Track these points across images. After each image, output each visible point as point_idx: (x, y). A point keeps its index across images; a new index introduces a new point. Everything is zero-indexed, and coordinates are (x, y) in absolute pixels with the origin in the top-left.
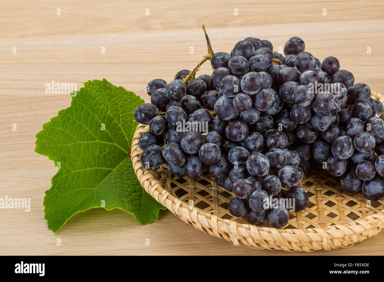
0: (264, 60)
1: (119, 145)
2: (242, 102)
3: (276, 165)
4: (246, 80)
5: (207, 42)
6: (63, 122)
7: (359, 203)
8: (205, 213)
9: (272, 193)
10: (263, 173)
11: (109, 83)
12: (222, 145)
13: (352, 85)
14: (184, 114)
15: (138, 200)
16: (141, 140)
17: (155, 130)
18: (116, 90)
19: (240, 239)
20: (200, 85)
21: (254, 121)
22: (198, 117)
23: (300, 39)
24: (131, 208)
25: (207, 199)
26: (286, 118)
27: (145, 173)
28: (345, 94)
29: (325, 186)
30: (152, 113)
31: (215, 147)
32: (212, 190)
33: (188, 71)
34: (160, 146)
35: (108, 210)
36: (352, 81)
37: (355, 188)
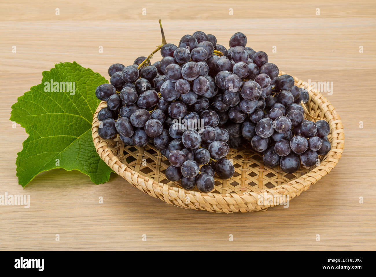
0: (203, 52)
1: (85, 117)
2: (181, 86)
3: (206, 140)
4: (185, 68)
5: (162, 34)
6: (34, 96)
7: (277, 175)
8: (144, 177)
9: (202, 163)
10: (195, 146)
11: (79, 65)
12: (165, 121)
13: (277, 76)
14: (135, 94)
15: (95, 163)
16: (99, 114)
17: (111, 107)
18: (84, 71)
19: (172, 200)
20: (152, 70)
21: (192, 103)
22: (147, 97)
23: (243, 34)
24: (88, 170)
25: (151, 165)
26: (220, 101)
27: (101, 141)
28: (269, 83)
29: (252, 160)
30: (110, 92)
31: (158, 122)
32: (157, 158)
33: (144, 58)
34: (114, 120)
35: (67, 171)
36: (277, 72)
37: (274, 162)
